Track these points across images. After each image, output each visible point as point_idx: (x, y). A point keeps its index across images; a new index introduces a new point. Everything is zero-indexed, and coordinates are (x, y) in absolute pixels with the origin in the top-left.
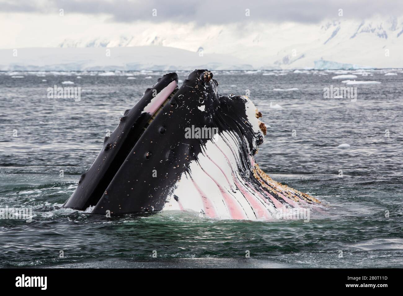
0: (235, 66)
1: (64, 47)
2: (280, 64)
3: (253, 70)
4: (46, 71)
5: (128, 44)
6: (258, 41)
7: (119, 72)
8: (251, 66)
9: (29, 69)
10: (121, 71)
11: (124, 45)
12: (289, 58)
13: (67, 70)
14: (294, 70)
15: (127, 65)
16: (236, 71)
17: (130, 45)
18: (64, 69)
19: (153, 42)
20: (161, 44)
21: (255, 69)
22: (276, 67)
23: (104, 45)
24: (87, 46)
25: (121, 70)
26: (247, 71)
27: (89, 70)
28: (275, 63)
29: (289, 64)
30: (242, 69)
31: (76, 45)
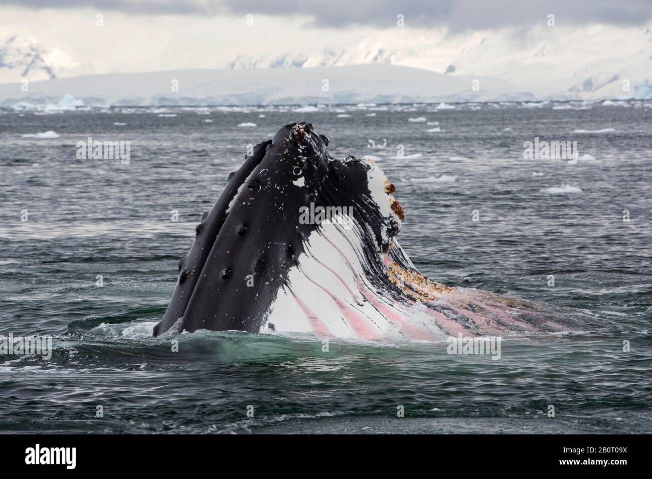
0: (506, 96)
1: (236, 67)
2: (578, 91)
3: (534, 101)
4: (209, 106)
5: (336, 62)
6: (543, 55)
7: (323, 106)
8: (532, 95)
9: (182, 103)
10: (327, 105)
11: (329, 64)
12: (593, 81)
13: (241, 104)
14: (603, 101)
15: (335, 95)
16: (509, 102)
17: (339, 64)
18: (236, 103)
19: (376, 58)
20: (388, 61)
21: (540, 100)
22: (572, 96)
23: (299, 64)
24: (273, 66)
25: (326, 102)
26: (527, 102)
27: (275, 103)
28: (571, 90)
29: (593, 91)
30: (518, 100)
31: (255, 65)
